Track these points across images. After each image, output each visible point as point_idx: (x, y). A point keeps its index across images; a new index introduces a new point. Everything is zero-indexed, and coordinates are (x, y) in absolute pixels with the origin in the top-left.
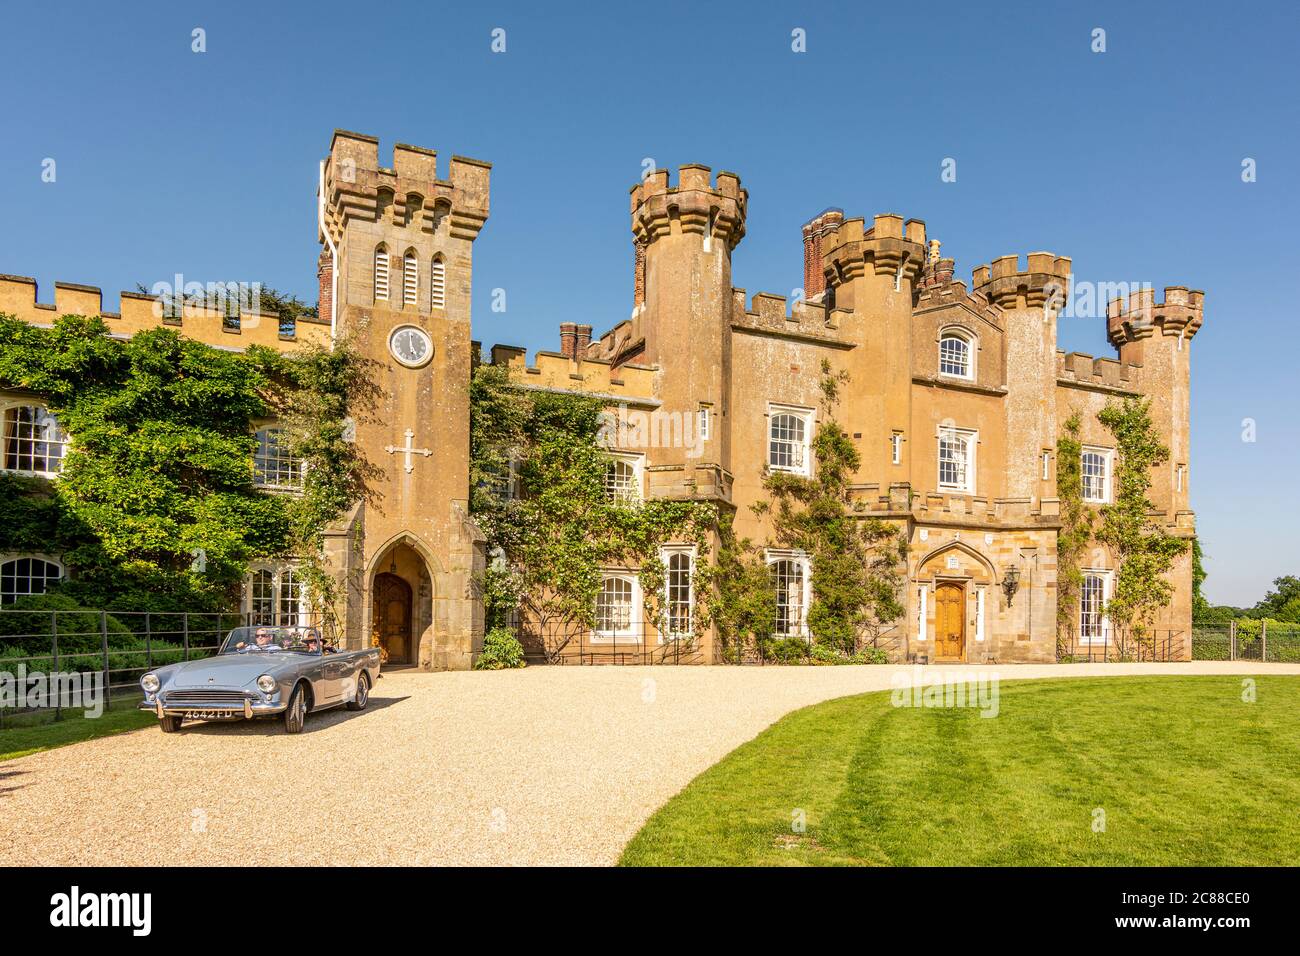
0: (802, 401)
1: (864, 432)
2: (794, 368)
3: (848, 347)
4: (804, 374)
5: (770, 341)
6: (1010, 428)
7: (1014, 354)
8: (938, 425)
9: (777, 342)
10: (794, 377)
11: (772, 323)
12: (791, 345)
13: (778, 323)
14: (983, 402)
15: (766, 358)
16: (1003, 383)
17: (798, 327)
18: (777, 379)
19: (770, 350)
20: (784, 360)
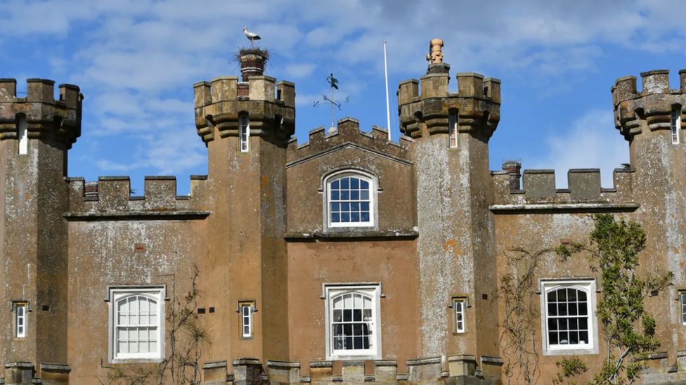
0: (149, 281)
1: (217, 307)
2: (140, 248)
3: (203, 217)
4: (150, 253)
5: (111, 224)
6: (422, 275)
7: (422, 190)
8: (324, 284)
9: (120, 223)
10: (139, 257)
11: (112, 205)
12: (135, 225)
13: (119, 205)
14: (388, 250)
15: (107, 243)
16: (415, 224)
17: (143, 205)
18: (119, 262)
19: (111, 234)
20: (127, 241)
